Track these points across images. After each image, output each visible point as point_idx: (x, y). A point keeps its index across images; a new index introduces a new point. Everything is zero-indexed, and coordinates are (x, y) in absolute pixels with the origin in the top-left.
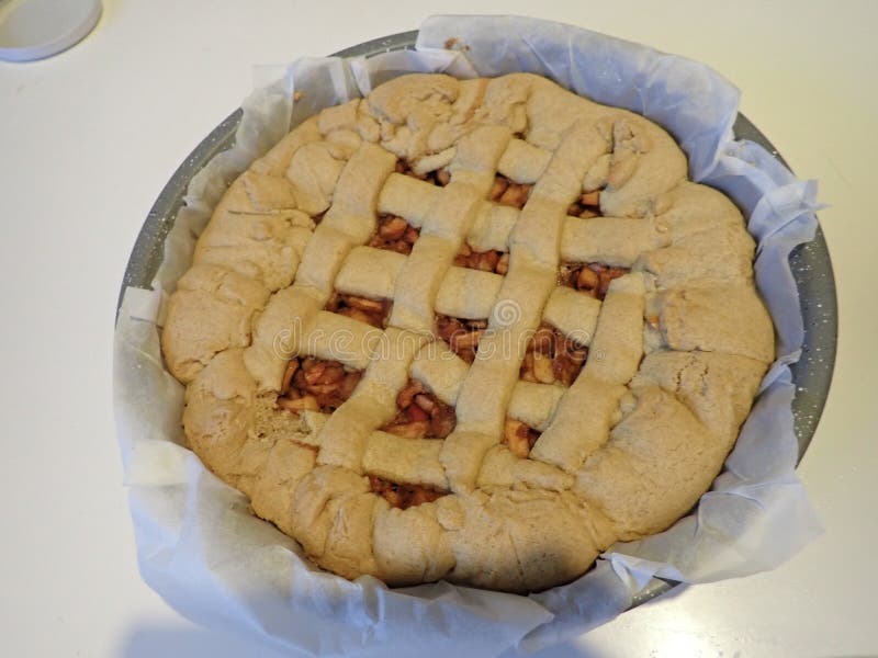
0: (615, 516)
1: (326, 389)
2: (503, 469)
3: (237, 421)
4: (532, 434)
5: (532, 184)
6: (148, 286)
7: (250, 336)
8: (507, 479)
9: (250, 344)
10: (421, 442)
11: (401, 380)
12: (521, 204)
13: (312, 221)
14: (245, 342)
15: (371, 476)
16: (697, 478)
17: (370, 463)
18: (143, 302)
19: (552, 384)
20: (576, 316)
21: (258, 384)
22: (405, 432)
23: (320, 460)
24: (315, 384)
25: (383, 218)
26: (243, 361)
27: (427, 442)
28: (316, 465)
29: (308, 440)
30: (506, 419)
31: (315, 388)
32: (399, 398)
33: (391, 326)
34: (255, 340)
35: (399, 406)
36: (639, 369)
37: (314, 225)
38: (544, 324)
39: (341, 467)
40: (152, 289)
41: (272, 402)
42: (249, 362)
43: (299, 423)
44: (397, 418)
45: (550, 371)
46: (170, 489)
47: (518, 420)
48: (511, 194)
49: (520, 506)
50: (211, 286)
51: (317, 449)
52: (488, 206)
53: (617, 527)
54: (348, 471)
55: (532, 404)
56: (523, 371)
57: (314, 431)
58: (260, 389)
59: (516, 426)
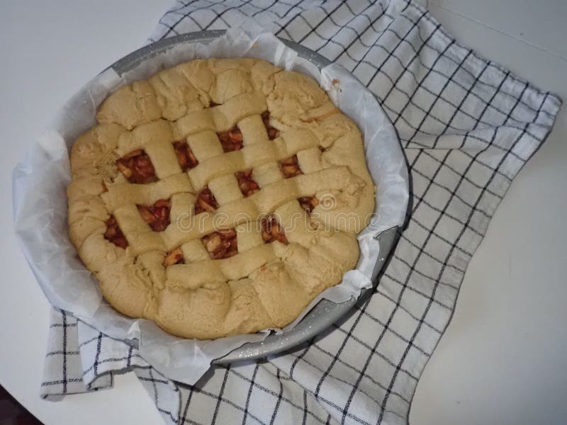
0: (160, 313)
1: (141, 173)
2: (151, 261)
3: (92, 154)
4: (181, 260)
5: (303, 173)
6: (120, 74)
7: (134, 128)
8: (147, 265)
9: (131, 131)
10: (145, 224)
11: (166, 197)
12: (289, 176)
13: (209, 104)
14: (129, 128)
15: (112, 217)
16: (199, 331)
17: (119, 213)
18: (111, 78)
19: (209, 252)
20: (248, 239)
21: (117, 148)
22: (145, 215)
23: (102, 196)
24: (139, 168)
25: (236, 130)
26: (120, 135)
27: (147, 226)
28: (99, 195)
29: (108, 184)
30: (179, 247)
31: (137, 169)
32: (159, 201)
33: (187, 175)
34: (134, 131)
35: (155, 205)
36: (240, 279)
37: (208, 106)
38: (234, 229)
39: (105, 204)
40: (121, 76)
41: (115, 159)
42: (122, 136)
43: (115, 175)
44: (151, 207)
45: (215, 247)
46: (47, 155)
47: (182, 251)
48: (290, 169)
49: (135, 277)
50: (140, 96)
51: (106, 190)
52: (275, 164)
53: (157, 316)
54: (105, 208)
55: (192, 251)
56: (206, 237)
57: (114, 183)
58: (115, 150)
59: (180, 253)
